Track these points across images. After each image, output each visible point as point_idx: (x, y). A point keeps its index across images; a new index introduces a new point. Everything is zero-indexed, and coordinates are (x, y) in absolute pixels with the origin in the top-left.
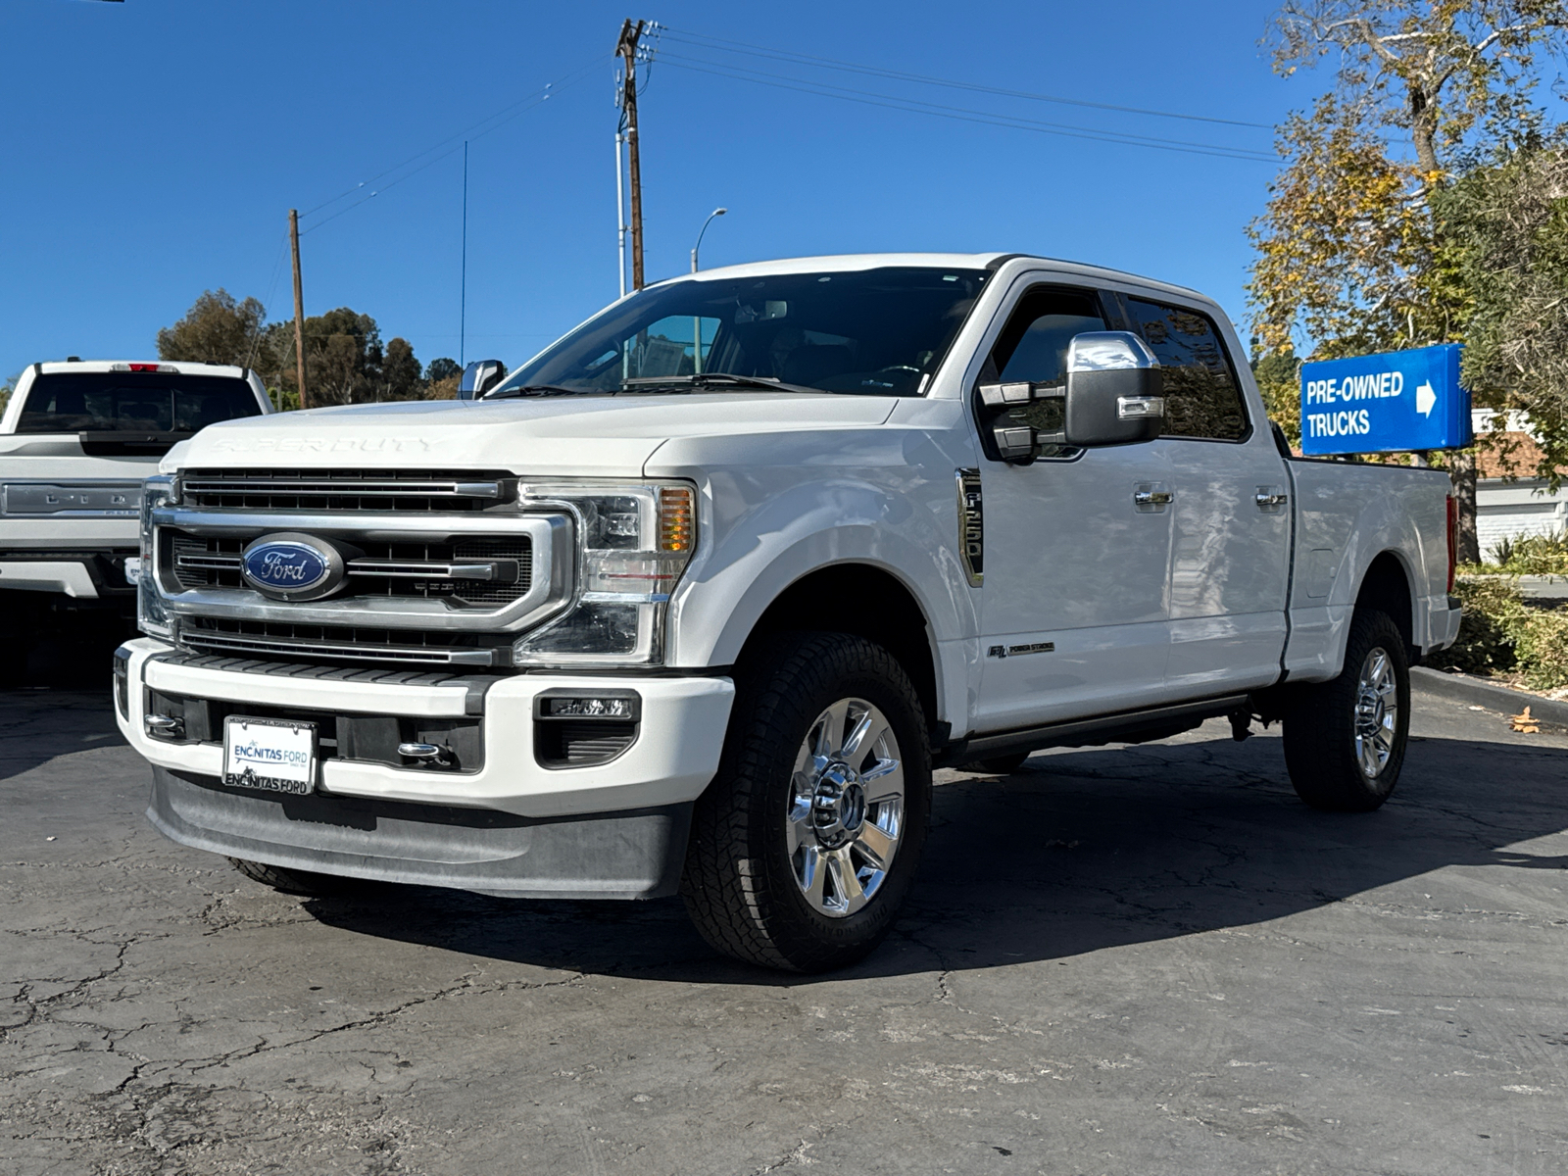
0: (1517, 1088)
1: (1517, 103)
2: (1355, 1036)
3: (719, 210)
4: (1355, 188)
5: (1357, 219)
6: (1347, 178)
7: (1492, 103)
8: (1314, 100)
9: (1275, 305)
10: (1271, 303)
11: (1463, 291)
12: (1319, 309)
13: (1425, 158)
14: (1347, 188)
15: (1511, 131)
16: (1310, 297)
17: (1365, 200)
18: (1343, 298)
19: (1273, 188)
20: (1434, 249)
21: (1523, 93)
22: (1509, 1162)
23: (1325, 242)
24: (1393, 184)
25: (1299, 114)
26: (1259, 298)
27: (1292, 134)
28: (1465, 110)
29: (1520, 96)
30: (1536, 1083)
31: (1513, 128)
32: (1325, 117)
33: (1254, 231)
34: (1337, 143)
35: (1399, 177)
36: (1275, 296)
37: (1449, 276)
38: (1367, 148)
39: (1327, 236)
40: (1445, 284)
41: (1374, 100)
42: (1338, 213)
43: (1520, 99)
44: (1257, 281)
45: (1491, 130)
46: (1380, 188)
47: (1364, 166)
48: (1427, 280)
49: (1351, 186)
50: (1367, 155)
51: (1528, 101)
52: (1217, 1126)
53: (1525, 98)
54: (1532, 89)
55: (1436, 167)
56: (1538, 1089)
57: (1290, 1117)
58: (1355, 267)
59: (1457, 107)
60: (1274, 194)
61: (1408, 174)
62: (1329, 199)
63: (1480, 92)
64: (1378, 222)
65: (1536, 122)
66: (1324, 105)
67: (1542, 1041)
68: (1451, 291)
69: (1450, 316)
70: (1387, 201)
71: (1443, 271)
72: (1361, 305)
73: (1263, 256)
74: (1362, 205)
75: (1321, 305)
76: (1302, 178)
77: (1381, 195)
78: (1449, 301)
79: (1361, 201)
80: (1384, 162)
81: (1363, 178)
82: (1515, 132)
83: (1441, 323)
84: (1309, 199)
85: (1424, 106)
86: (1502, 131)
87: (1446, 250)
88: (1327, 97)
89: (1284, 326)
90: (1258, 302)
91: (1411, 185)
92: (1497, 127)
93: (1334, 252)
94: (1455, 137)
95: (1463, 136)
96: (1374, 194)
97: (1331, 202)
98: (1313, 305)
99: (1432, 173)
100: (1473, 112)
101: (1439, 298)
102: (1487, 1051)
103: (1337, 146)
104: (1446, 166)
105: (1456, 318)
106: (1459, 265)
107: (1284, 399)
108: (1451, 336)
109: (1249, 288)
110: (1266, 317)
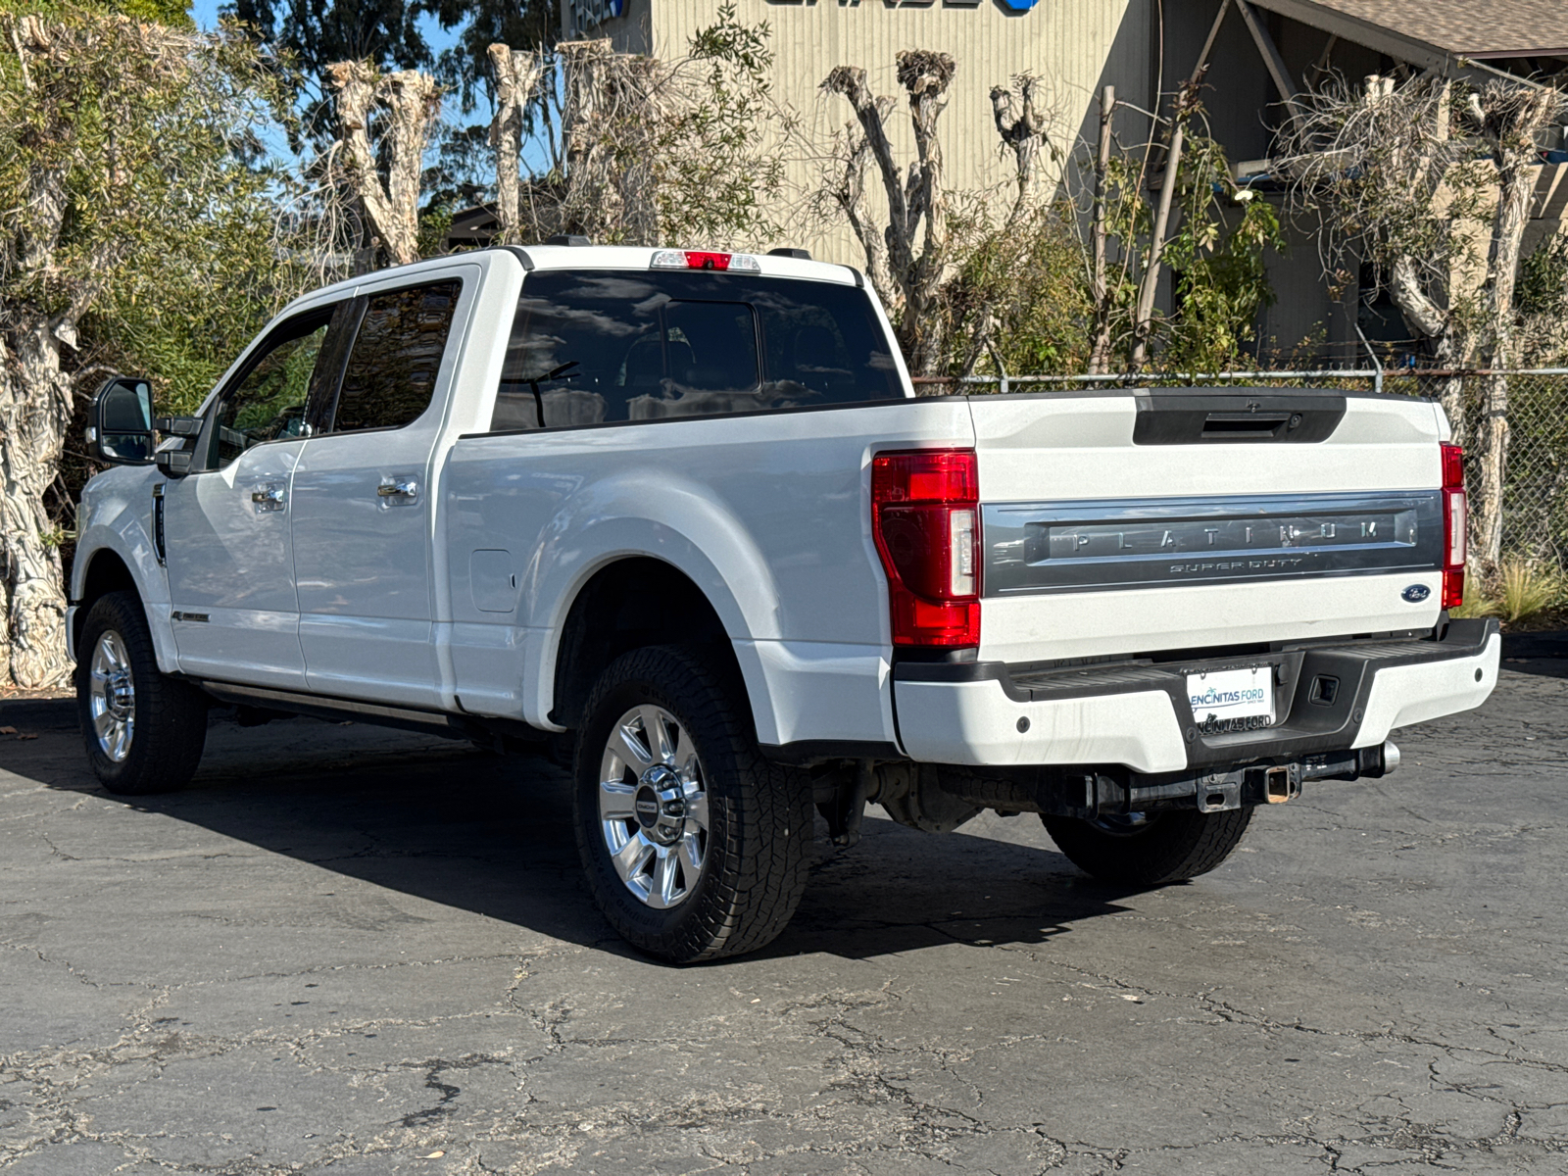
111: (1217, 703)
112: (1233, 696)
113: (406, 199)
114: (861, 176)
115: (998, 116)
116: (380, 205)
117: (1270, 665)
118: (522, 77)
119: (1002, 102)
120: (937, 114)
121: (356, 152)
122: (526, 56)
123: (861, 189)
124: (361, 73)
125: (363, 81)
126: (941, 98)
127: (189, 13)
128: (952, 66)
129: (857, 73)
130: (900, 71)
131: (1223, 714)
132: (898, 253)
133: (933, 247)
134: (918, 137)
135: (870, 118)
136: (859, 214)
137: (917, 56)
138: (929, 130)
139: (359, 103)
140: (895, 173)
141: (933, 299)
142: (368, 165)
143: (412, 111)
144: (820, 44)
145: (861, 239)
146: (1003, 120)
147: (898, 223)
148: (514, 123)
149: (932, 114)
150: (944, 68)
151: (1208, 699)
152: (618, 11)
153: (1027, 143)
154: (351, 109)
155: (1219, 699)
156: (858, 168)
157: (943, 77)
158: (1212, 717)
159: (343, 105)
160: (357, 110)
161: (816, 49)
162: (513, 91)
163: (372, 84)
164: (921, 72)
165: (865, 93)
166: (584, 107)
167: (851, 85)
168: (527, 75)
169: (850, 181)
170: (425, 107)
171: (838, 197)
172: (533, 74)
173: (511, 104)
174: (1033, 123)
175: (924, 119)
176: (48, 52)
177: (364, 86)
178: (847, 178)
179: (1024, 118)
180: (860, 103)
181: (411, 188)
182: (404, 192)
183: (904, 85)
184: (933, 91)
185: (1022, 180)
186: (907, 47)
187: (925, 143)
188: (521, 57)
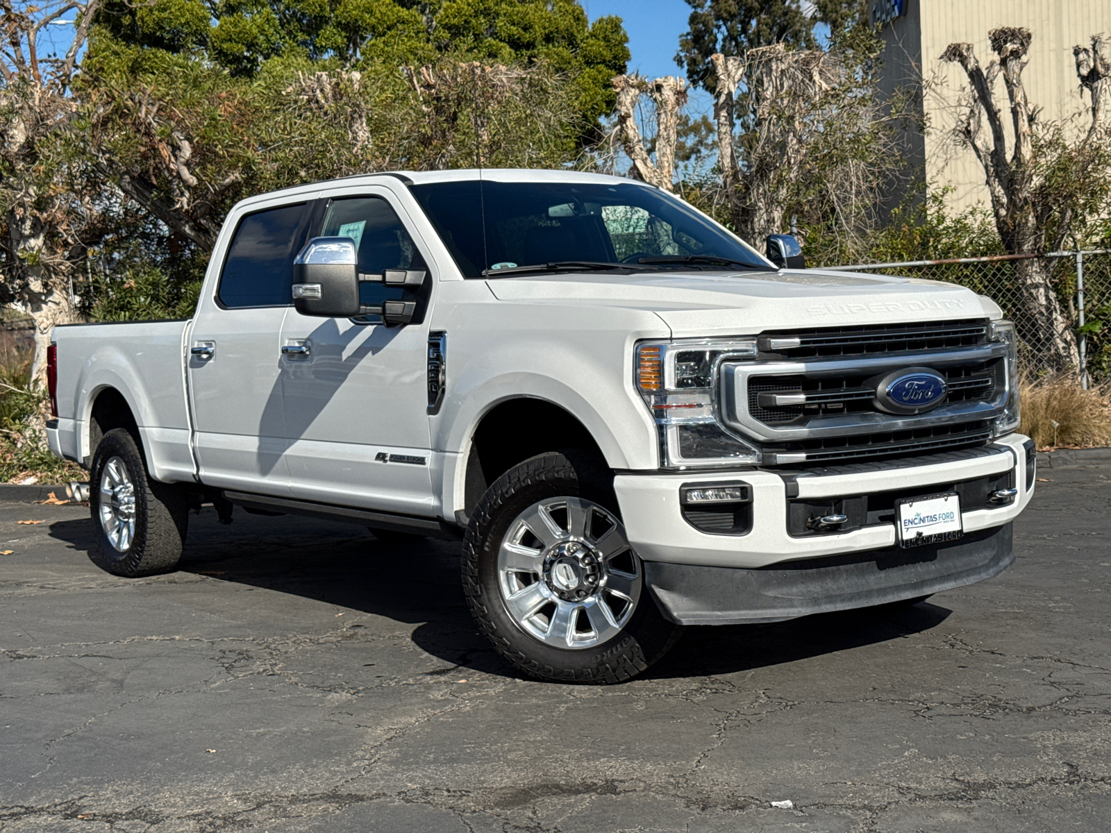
113: (666, 159)
114: (979, 117)
115: (1079, 65)
116: (646, 164)
118: (733, 74)
119: (1082, 56)
120: (1021, 69)
121: (629, 132)
122: (735, 60)
123: (979, 126)
124: (631, 82)
125: (633, 86)
126: (1024, 59)
127: (626, 45)
128: (1029, 36)
129: (966, 46)
130: (993, 42)
132: (1000, 169)
133: (1021, 164)
134: (1008, 87)
135: (976, 77)
136: (979, 143)
137: (1003, 31)
138: (1015, 81)
139: (630, 100)
140: (996, 114)
141: (1025, 199)
142: (636, 139)
143: (669, 102)
144: (1048, 19)
145: (981, 161)
146: (1081, 69)
147: (999, 148)
148: (728, 104)
149: (1017, 70)
150: (1024, 39)
152: (900, 12)
153: (1098, 84)
154: (625, 105)
156: (977, 112)
157: (1022, 44)
159: (620, 103)
160: (629, 105)
161: (1045, 23)
162: (727, 83)
163: (638, 88)
164: (1005, 42)
165: (972, 60)
166: (767, 89)
167: (961, 55)
168: (736, 73)
169: (971, 121)
170: (677, 99)
171: (963, 133)
172: (741, 71)
173: (726, 92)
174: (1101, 70)
175: (1011, 74)
176: (434, 88)
177: (633, 90)
178: (969, 118)
179: (1095, 66)
180: (969, 67)
181: (669, 152)
182: (664, 155)
183: (996, 52)
184: (1016, 54)
185: (1095, 111)
186: (996, 25)
187: (1013, 91)
188: (732, 61)
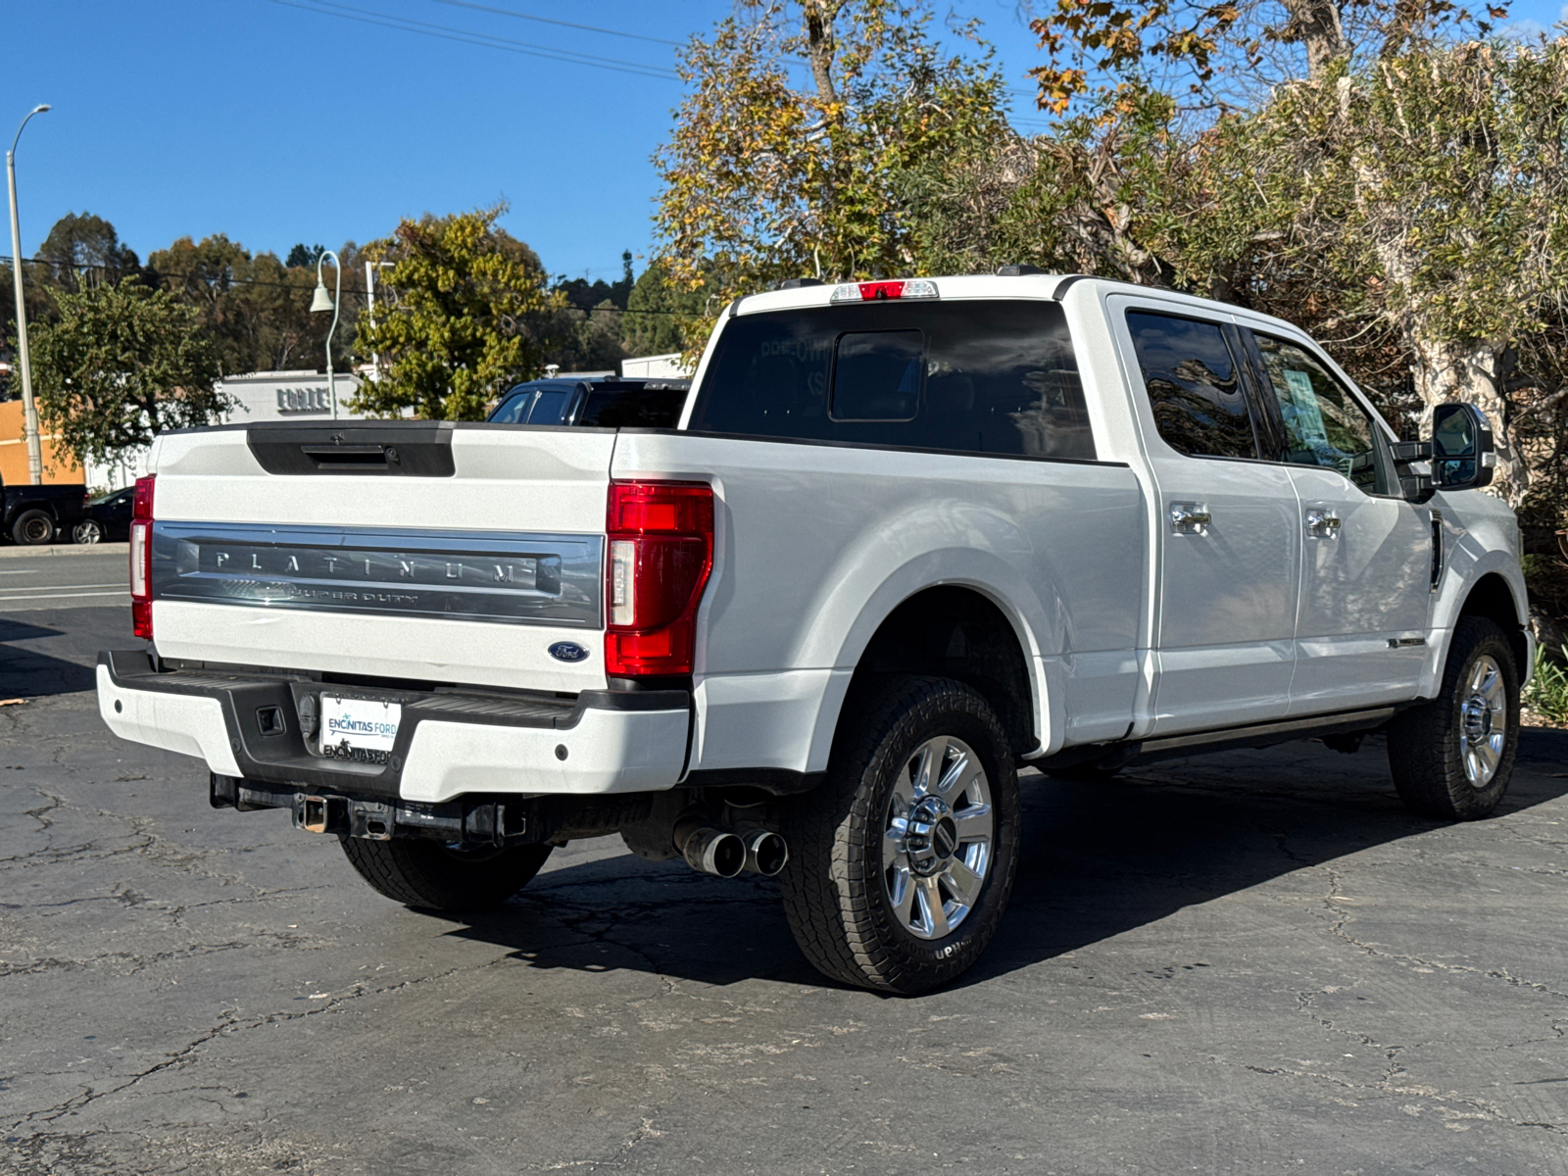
0: (1151, 1016)
1: (912, 37)
2: (1010, 986)
3: (41, 107)
4: (760, 119)
5: (762, 150)
6: (752, 108)
7: (888, 35)
8: (715, 24)
9: (682, 238)
10: (679, 236)
11: (867, 228)
12: (725, 243)
13: (823, 89)
14: (752, 118)
15: (907, 65)
16: (717, 230)
17: (770, 132)
18: (748, 232)
19: (677, 115)
20: (836, 185)
21: (918, 26)
22: (1173, 1073)
23: (729, 173)
24: (796, 116)
25: (699, 37)
26: (666, 230)
27: (693, 58)
28: (863, 42)
29: (916, 29)
30: (1162, 1010)
31: (909, 62)
32: (727, 42)
33: (660, 159)
34: (740, 70)
35: (801, 107)
36: (683, 229)
37: (854, 214)
38: (768, 77)
39: (732, 167)
40: (849, 220)
41: (771, 25)
42: (743, 145)
43: (915, 33)
44: (664, 212)
45: (889, 63)
46: (784, 119)
47: (766, 95)
48: (832, 217)
49: (756, 117)
50: (769, 85)
51: (923, 35)
52: (952, 1069)
53: (921, 32)
54: (926, 23)
55: (835, 99)
56: (1165, 1015)
57: (1000, 1056)
58: (759, 199)
59: (855, 38)
60: (679, 121)
61: (809, 105)
62: (733, 128)
63: (877, 24)
64: (781, 154)
65: (930, 56)
66: (725, 30)
67: (1150, 977)
68: (857, 229)
69: (856, 254)
70: (791, 134)
71: (847, 208)
72: (766, 240)
73: (669, 187)
74: (767, 137)
75: (729, 239)
76: (706, 106)
77: (785, 127)
78: (854, 239)
79: (766, 133)
80: (786, 92)
81: (767, 109)
82: (911, 67)
83: (847, 260)
84: (714, 128)
85: (822, 36)
86: (899, 65)
87: (850, 186)
88: (728, 22)
89: (694, 260)
90: (666, 235)
91: (813, 117)
92: (894, 60)
93: (741, 184)
94: (854, 70)
95: (862, 69)
96: (778, 126)
97: (735, 132)
98: (720, 238)
99: (833, 105)
100: (870, 44)
101: (845, 236)
102: (1114, 989)
103: (741, 74)
104: (843, 97)
105: (862, 257)
106: (862, 202)
107: (695, 337)
108: (857, 274)
109: (656, 219)
110: (674, 250)
111: (350, 730)
112: (367, 727)
117: (399, 702)
131: (357, 741)
151: (344, 724)
155: (353, 727)
158: (344, 744)
